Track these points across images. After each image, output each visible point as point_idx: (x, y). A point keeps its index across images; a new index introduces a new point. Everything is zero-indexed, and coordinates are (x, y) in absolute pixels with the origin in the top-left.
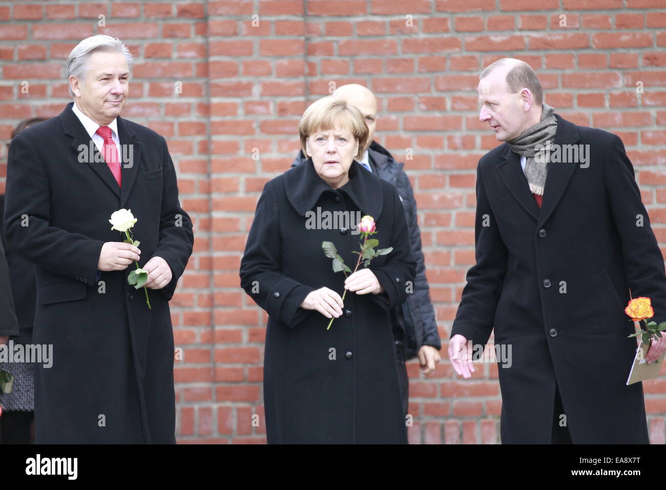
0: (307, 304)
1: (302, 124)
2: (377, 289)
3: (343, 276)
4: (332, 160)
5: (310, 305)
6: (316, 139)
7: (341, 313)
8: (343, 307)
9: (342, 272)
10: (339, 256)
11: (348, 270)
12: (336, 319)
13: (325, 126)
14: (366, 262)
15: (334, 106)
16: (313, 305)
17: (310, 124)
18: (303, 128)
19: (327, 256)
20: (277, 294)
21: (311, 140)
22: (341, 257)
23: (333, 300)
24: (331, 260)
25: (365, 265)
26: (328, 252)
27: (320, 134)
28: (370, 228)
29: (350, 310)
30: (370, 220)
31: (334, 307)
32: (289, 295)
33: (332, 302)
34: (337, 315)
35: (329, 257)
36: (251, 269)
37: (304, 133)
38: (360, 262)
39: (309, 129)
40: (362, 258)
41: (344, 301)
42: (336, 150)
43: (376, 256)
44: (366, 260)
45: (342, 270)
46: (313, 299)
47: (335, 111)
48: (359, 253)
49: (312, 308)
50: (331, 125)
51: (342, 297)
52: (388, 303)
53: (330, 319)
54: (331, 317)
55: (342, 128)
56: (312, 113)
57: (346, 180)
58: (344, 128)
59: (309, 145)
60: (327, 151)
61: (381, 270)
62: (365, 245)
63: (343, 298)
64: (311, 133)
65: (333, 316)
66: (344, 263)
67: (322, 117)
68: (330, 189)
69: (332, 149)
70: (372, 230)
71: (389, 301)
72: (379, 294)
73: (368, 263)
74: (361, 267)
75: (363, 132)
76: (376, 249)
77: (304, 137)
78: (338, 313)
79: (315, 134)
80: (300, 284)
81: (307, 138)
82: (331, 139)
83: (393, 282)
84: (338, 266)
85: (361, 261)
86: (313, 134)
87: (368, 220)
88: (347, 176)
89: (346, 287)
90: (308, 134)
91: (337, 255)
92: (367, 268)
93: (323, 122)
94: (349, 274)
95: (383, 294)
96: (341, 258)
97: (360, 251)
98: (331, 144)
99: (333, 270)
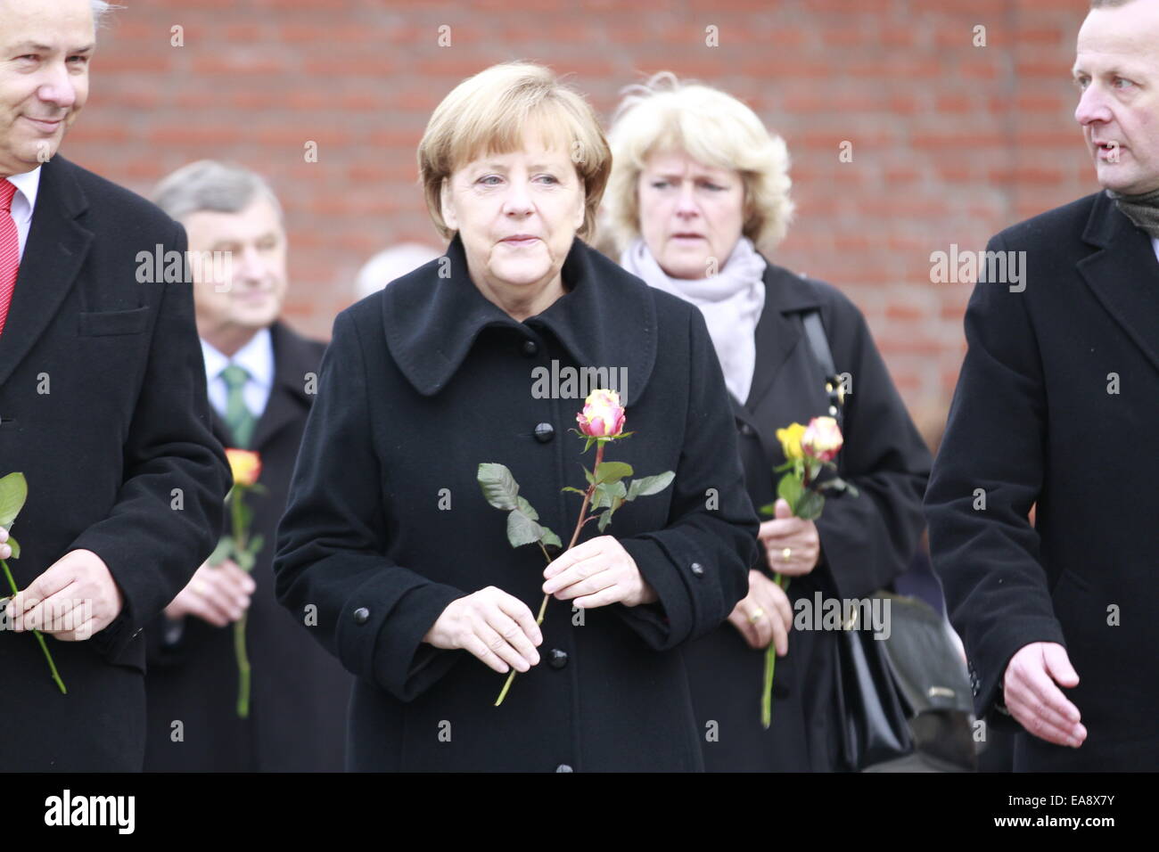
0: (443, 633)
1: (432, 141)
2: (632, 593)
3: (538, 557)
4: (521, 232)
5: (448, 637)
6: (476, 178)
7: (536, 658)
8: (539, 640)
9: (535, 547)
10: (525, 502)
11: (551, 539)
12: (520, 676)
13: (500, 142)
14: (603, 516)
15: (524, 87)
16: (457, 635)
17: (454, 142)
18: (435, 151)
19: (491, 502)
20: (365, 613)
21: (461, 182)
22: (531, 503)
23: (511, 621)
24: (504, 514)
25: (601, 526)
26: (494, 493)
27: (484, 166)
28: (610, 424)
29: (563, 650)
30: (609, 400)
31: (514, 641)
32: (394, 612)
33: (509, 628)
34: (523, 665)
35: (498, 506)
36: (299, 550)
37: (436, 168)
38: (585, 517)
39: (453, 154)
40: (590, 505)
41: (543, 627)
42: (532, 209)
43: (630, 498)
44: (602, 510)
45: (534, 540)
46: (456, 619)
47: (525, 101)
48: (582, 492)
49: (455, 644)
50: (515, 139)
51: (536, 616)
52: (666, 631)
53: (505, 676)
54: (505, 669)
55: (546, 148)
56: (461, 110)
57: (553, 292)
58: (551, 147)
59: (451, 199)
60: (507, 209)
61: (650, 538)
62: (597, 472)
63: (541, 618)
64: (460, 165)
65: (511, 669)
66: (538, 522)
67: (493, 119)
68: (503, 319)
69: (521, 203)
70: (617, 429)
71: (667, 624)
72: (640, 607)
73: (606, 520)
74: (590, 532)
75: (601, 161)
76: (627, 481)
77: (437, 176)
78: (527, 659)
79: (471, 166)
80: (426, 581)
81: (445, 180)
82: (518, 177)
83: (683, 576)
84: (524, 528)
85: (587, 514)
86: (464, 167)
87: (603, 401)
88: (557, 279)
89: (548, 588)
90: (451, 168)
91: (521, 499)
92: (606, 533)
93: (495, 129)
94: (556, 552)
95: (651, 607)
96: (530, 508)
97: (585, 485)
98: (519, 192)
99: (508, 542)
